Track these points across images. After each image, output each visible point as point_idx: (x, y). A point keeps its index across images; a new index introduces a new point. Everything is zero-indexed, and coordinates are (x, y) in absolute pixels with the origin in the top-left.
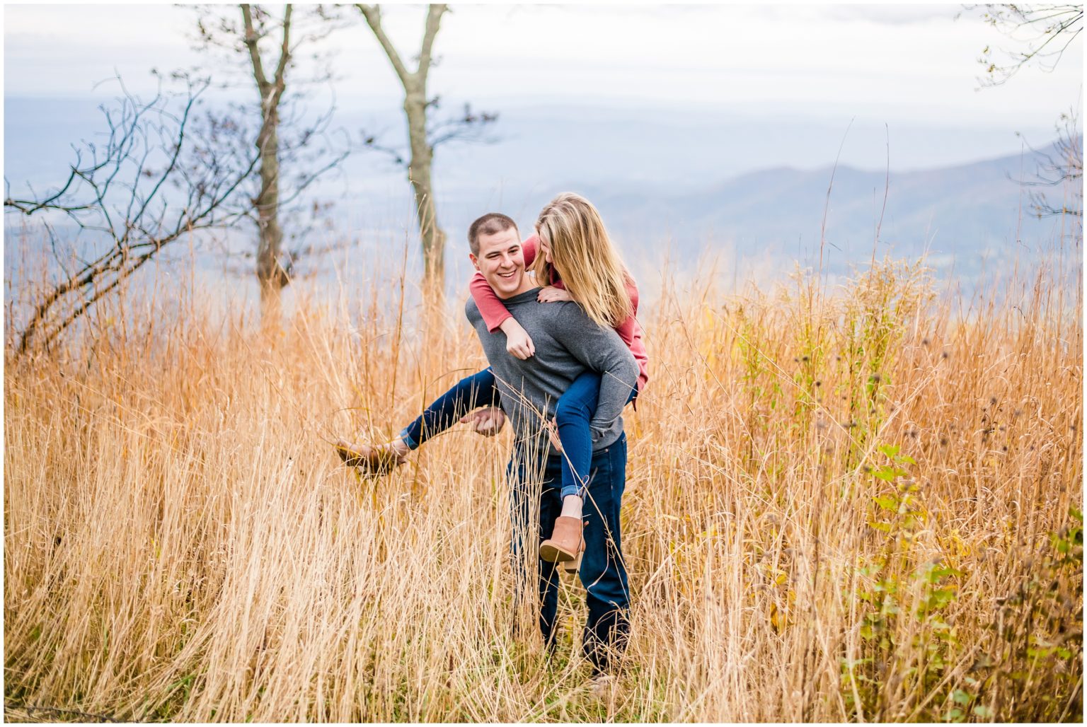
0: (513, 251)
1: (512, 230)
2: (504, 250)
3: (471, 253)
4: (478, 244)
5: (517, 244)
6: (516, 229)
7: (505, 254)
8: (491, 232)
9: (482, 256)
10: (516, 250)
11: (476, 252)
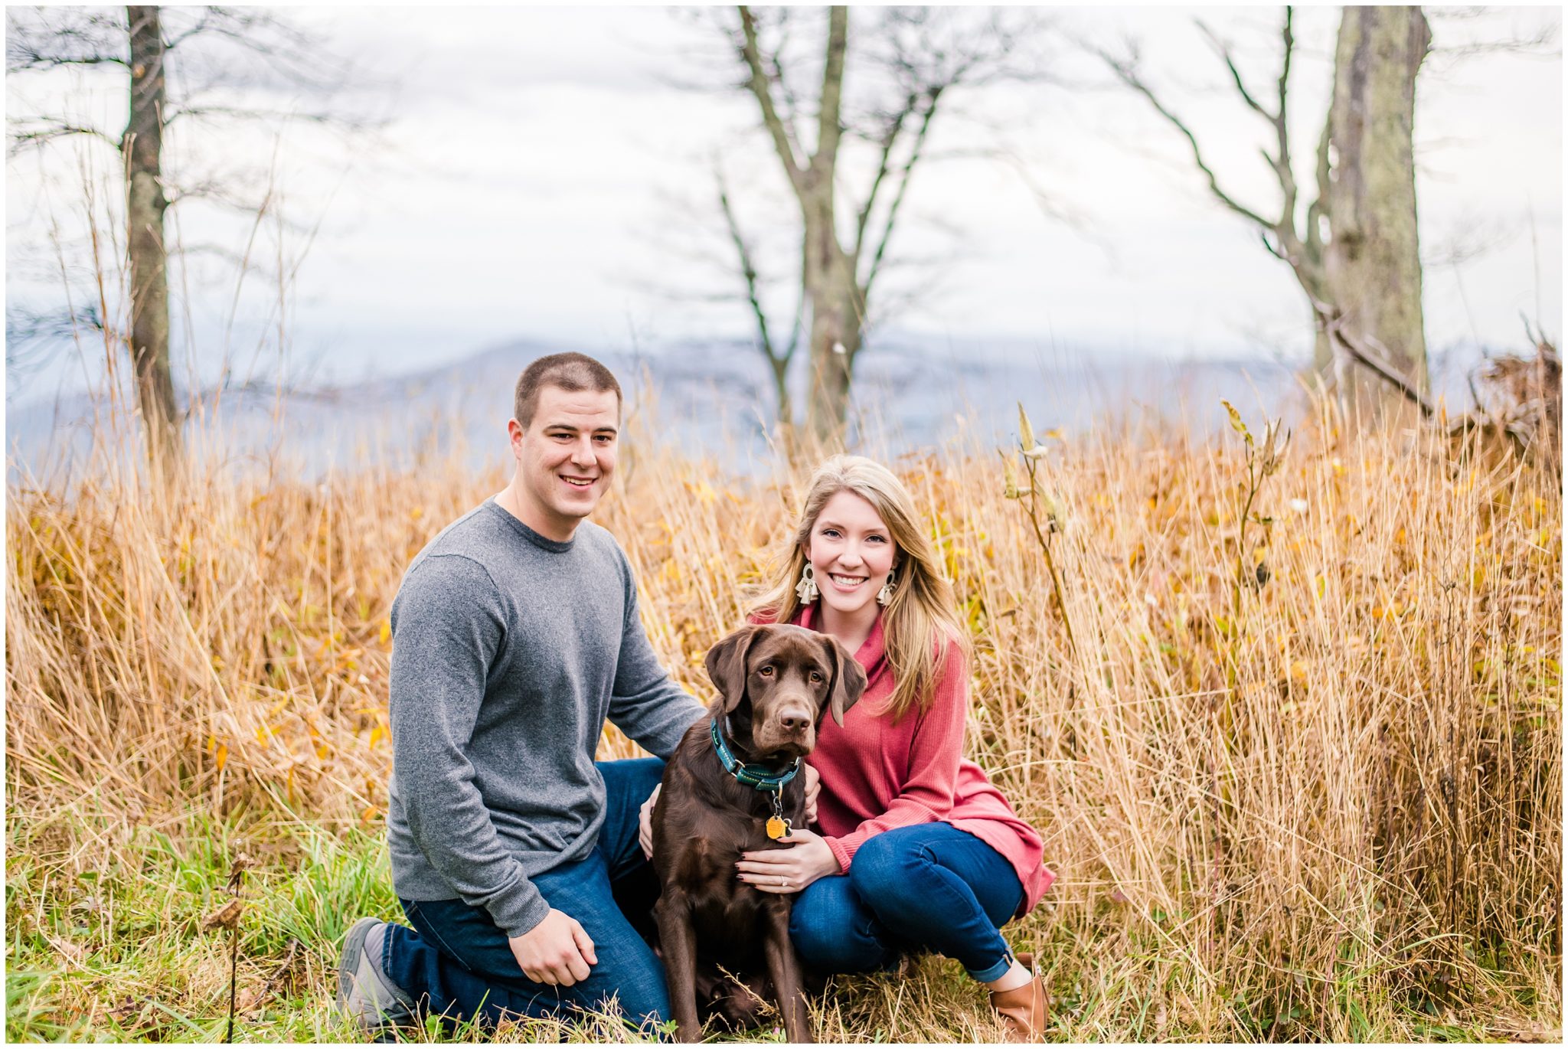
0: (601, 438)
1: (610, 397)
2: (587, 430)
3: (514, 419)
4: (536, 403)
5: (614, 426)
6: (619, 396)
7: (586, 438)
8: (571, 386)
9: (536, 429)
10: (609, 438)
11: (525, 417)
